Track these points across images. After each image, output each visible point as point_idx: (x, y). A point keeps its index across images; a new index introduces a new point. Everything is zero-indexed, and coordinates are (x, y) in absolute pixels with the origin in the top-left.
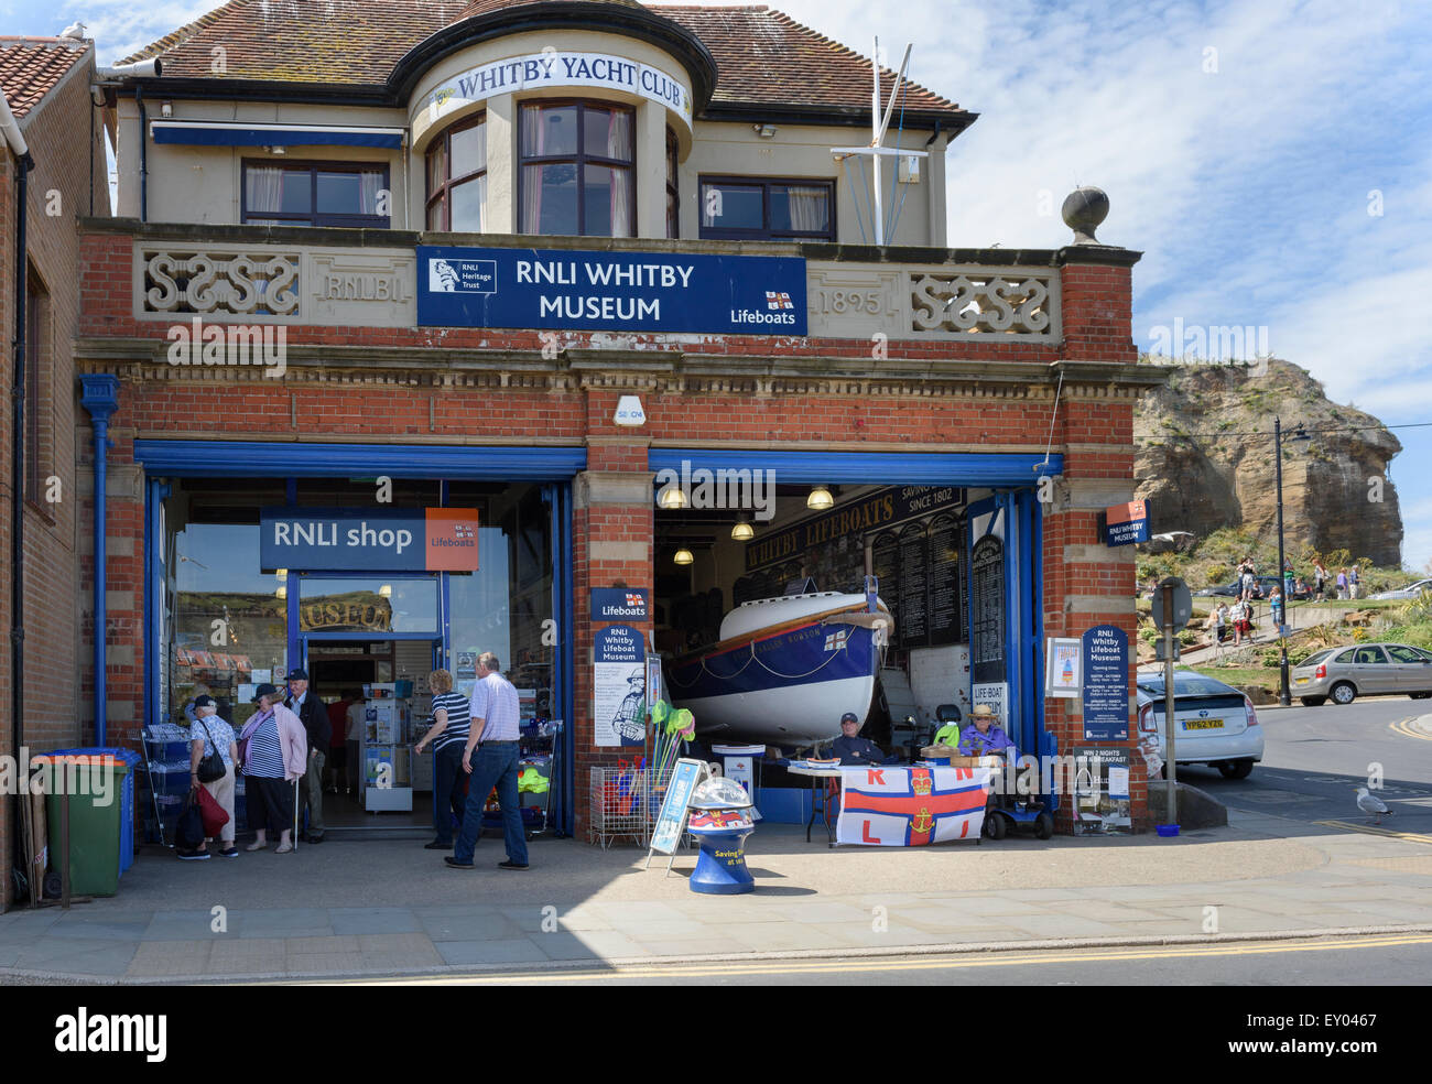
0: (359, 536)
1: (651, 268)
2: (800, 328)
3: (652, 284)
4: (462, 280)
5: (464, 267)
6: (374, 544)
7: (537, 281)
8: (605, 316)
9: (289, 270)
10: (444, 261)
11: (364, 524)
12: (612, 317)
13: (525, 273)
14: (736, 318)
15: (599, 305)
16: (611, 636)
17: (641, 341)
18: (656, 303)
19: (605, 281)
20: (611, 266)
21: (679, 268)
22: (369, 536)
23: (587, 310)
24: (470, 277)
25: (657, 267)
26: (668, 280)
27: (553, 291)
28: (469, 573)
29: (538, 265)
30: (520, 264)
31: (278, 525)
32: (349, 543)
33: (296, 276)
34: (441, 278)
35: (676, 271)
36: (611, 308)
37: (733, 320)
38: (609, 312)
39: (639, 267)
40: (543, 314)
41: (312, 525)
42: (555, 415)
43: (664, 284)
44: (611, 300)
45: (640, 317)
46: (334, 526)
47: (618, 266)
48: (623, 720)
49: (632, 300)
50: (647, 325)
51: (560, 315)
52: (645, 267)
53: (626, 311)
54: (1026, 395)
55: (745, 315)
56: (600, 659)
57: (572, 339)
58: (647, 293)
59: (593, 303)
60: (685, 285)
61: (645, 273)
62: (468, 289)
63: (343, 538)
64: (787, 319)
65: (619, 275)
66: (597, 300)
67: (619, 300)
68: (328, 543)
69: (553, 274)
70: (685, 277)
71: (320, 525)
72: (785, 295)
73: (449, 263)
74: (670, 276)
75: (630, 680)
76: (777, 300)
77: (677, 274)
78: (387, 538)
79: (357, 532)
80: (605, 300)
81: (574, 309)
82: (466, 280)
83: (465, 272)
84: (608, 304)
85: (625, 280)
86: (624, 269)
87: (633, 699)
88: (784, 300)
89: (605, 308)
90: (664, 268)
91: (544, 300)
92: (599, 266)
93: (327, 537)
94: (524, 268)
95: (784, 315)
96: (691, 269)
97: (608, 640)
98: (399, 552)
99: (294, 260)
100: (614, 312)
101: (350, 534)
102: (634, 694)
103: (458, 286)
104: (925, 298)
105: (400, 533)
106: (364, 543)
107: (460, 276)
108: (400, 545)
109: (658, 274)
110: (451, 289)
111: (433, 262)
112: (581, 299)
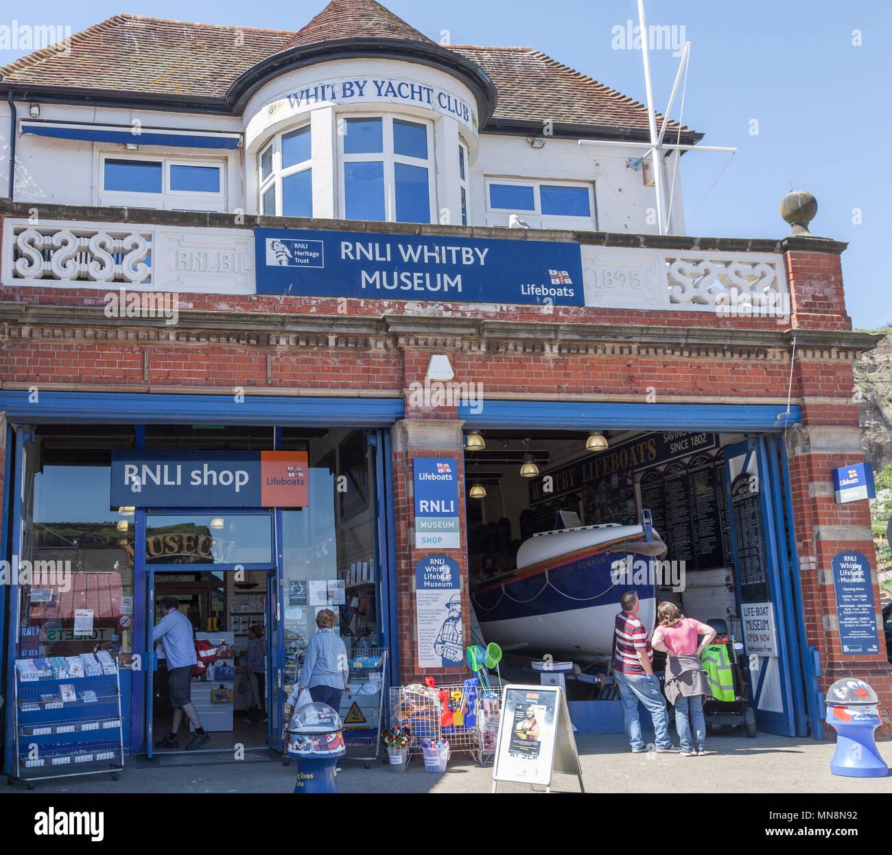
0: (201, 476)
1: (454, 249)
2: (578, 300)
3: (454, 262)
4: (294, 256)
5: (296, 245)
6: (215, 483)
7: (358, 258)
8: (416, 288)
9: (144, 246)
10: (278, 240)
11: (206, 466)
12: (422, 289)
13: (348, 251)
14: (526, 291)
15: (411, 279)
16: (430, 566)
17: (447, 309)
18: (459, 278)
19: (416, 259)
20: (420, 247)
21: (477, 249)
22: (210, 477)
23: (401, 283)
24: (301, 254)
25: (459, 249)
26: (468, 259)
27: (371, 267)
28: (299, 509)
29: (359, 245)
30: (343, 244)
31: (127, 467)
32: (192, 483)
33: (149, 251)
34: (276, 254)
35: (474, 251)
36: (421, 281)
37: (523, 293)
38: (419, 285)
39: (443, 248)
40: (364, 286)
41: (158, 467)
42: (377, 371)
43: (465, 262)
44: (421, 274)
45: (446, 289)
46: (179, 467)
47: (426, 247)
48: (444, 642)
49: (439, 276)
50: (451, 296)
51: (378, 287)
52: (448, 248)
53: (434, 284)
54: (766, 356)
55: (532, 288)
56: (421, 586)
57: (389, 306)
58: (452, 270)
59: (406, 277)
60: (482, 263)
61: (449, 253)
62: (300, 264)
63: (187, 478)
64: (568, 293)
65: (427, 254)
66: (409, 274)
67: (428, 275)
68: (173, 483)
69: (371, 253)
70: (482, 257)
71: (166, 467)
72: (565, 273)
73: (283, 242)
74: (470, 256)
75: (448, 605)
76: (559, 277)
77: (475, 254)
78: (226, 478)
79: (199, 472)
80: (416, 275)
81: (390, 282)
82: (297, 256)
83: (297, 250)
84: (419, 278)
85: (432, 259)
86: (431, 250)
87: (451, 623)
88: (564, 277)
89: (416, 281)
90: (464, 249)
91: (364, 274)
92: (410, 246)
93: (172, 477)
94: (347, 247)
95: (565, 289)
96: (486, 250)
97: (428, 569)
98: (237, 490)
99: (149, 238)
100: (424, 285)
101: (193, 474)
102: (453, 618)
103: (291, 261)
104: (679, 277)
105: (238, 473)
106: (206, 483)
107: (292, 253)
108: (238, 484)
109: (459, 254)
110: (285, 264)
111: (269, 241)
112: (395, 274)
